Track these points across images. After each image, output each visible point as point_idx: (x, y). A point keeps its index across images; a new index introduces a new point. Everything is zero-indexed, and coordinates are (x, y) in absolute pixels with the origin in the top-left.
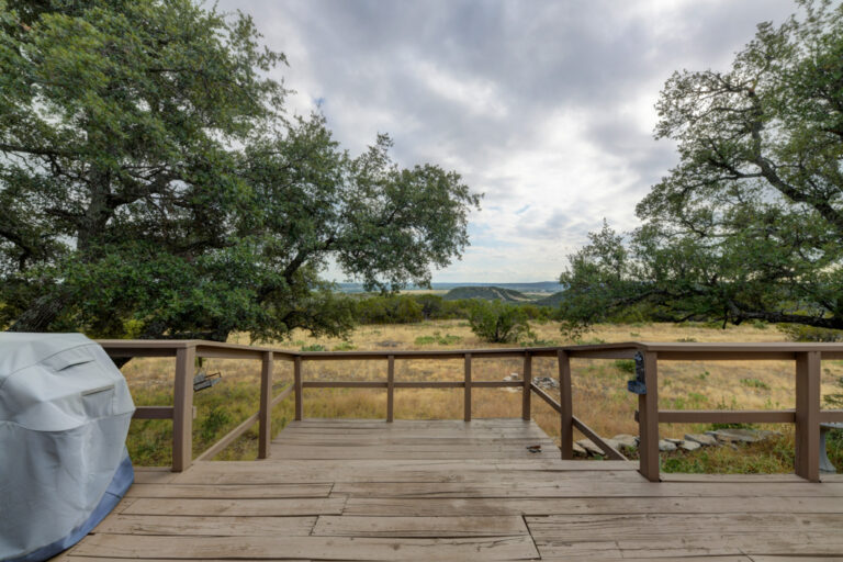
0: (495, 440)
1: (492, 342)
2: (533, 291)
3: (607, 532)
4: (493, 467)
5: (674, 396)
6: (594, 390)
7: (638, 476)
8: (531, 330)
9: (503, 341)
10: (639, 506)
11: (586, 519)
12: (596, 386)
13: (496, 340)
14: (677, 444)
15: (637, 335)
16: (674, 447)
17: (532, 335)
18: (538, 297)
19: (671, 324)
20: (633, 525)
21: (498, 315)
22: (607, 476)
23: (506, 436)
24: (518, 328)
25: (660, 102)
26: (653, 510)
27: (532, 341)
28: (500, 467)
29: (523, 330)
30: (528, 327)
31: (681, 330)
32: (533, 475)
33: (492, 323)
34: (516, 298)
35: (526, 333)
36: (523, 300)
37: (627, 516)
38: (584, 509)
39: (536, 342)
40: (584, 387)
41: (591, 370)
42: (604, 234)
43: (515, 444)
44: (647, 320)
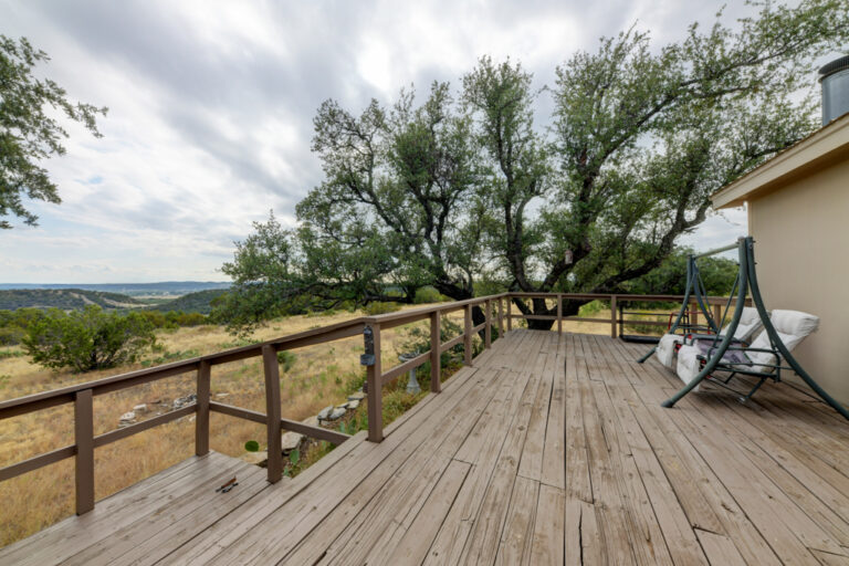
0: (159, 511)
1: (84, 371)
2: (150, 294)
3: (383, 517)
4: (216, 550)
5: (316, 373)
6: (252, 390)
7: (368, 444)
8: (157, 343)
9: (109, 365)
10: (385, 471)
11: (360, 520)
12: (252, 386)
13: (94, 366)
14: (345, 407)
15: (278, 329)
16: (344, 410)
17: (158, 349)
18: (159, 300)
19: (301, 316)
20: (393, 491)
21: (96, 329)
22: (349, 461)
23: (177, 495)
24: (135, 343)
25: (317, 118)
26: (396, 466)
27: (161, 355)
28: (225, 542)
29: (145, 343)
30: (154, 339)
31: (309, 319)
32: (280, 516)
33: (82, 342)
34: (122, 305)
35: (149, 348)
36: (133, 306)
37: (385, 488)
38: (353, 511)
39: (168, 356)
40: (240, 391)
41: (243, 371)
42: (270, 227)
43: (196, 498)
44: (285, 315)
